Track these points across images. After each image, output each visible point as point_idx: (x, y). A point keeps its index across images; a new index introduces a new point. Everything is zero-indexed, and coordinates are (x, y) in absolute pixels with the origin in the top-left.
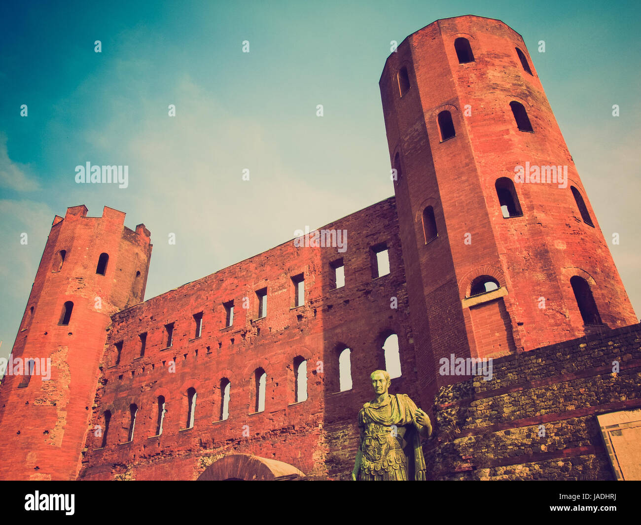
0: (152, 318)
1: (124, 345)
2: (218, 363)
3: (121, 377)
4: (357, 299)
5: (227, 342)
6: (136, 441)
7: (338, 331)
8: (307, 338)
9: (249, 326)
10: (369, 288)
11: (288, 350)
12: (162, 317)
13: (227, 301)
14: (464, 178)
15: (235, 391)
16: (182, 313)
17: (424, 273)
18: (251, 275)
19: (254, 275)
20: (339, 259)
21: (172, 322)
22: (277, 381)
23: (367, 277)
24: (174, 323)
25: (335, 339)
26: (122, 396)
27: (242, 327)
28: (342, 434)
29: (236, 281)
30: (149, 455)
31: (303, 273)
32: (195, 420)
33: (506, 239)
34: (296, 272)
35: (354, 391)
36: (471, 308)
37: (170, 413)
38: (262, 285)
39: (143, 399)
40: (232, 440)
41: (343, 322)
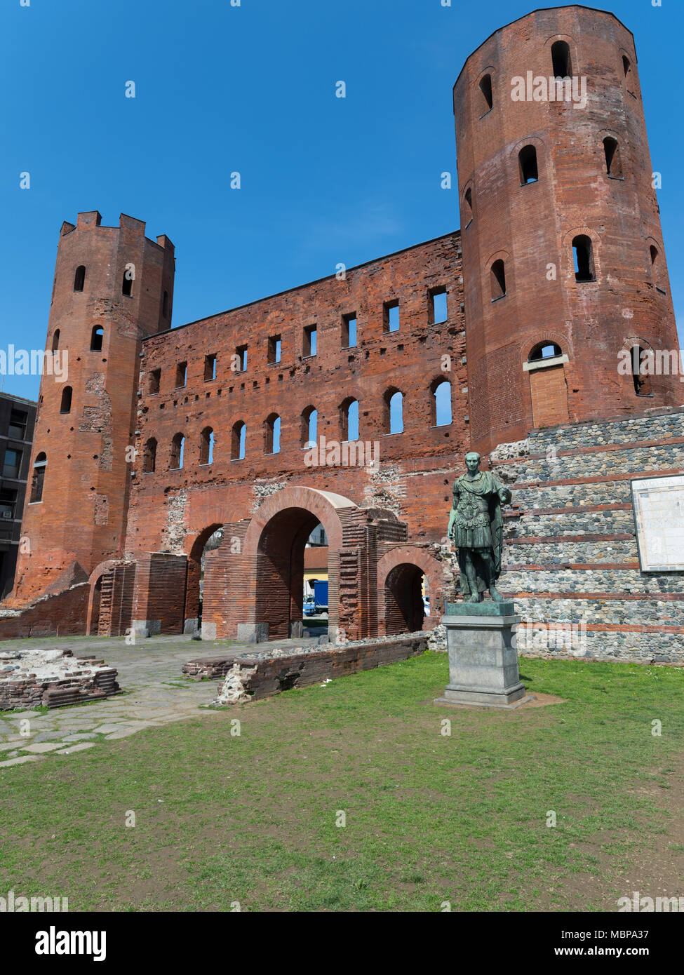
0: (190, 347)
1: (162, 373)
2: (268, 398)
3: (162, 406)
4: (412, 345)
5: (274, 377)
6: (187, 468)
7: (392, 375)
8: (359, 380)
9: (298, 364)
10: (424, 334)
11: (339, 389)
12: (201, 347)
13: (272, 335)
14: (540, 233)
15: (286, 426)
16: (225, 345)
17: (487, 331)
18: (299, 309)
19: (302, 310)
20: (394, 300)
21: (214, 352)
22: (328, 419)
23: (423, 321)
24: (216, 354)
25: (388, 384)
26: (167, 424)
27: (291, 364)
28: (392, 472)
29: (282, 314)
30: (202, 482)
31: (355, 312)
32: (246, 451)
33: (574, 304)
34: (347, 311)
35: (405, 434)
36: (531, 372)
37: (219, 444)
38: (311, 320)
39: (189, 429)
40: (285, 472)
41: (396, 366)
